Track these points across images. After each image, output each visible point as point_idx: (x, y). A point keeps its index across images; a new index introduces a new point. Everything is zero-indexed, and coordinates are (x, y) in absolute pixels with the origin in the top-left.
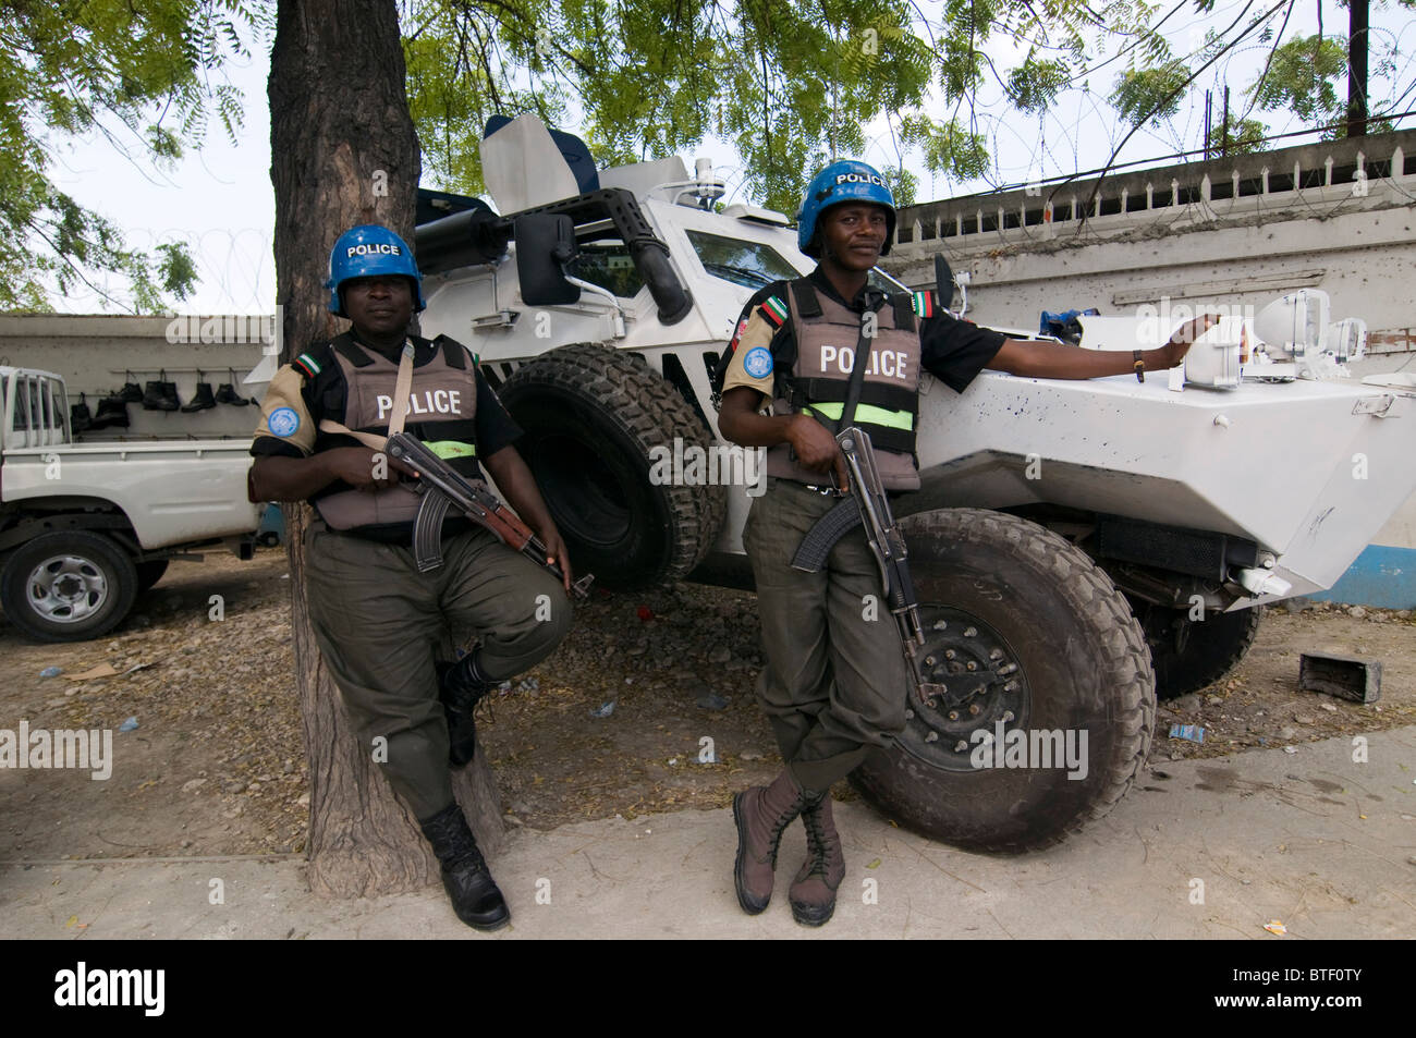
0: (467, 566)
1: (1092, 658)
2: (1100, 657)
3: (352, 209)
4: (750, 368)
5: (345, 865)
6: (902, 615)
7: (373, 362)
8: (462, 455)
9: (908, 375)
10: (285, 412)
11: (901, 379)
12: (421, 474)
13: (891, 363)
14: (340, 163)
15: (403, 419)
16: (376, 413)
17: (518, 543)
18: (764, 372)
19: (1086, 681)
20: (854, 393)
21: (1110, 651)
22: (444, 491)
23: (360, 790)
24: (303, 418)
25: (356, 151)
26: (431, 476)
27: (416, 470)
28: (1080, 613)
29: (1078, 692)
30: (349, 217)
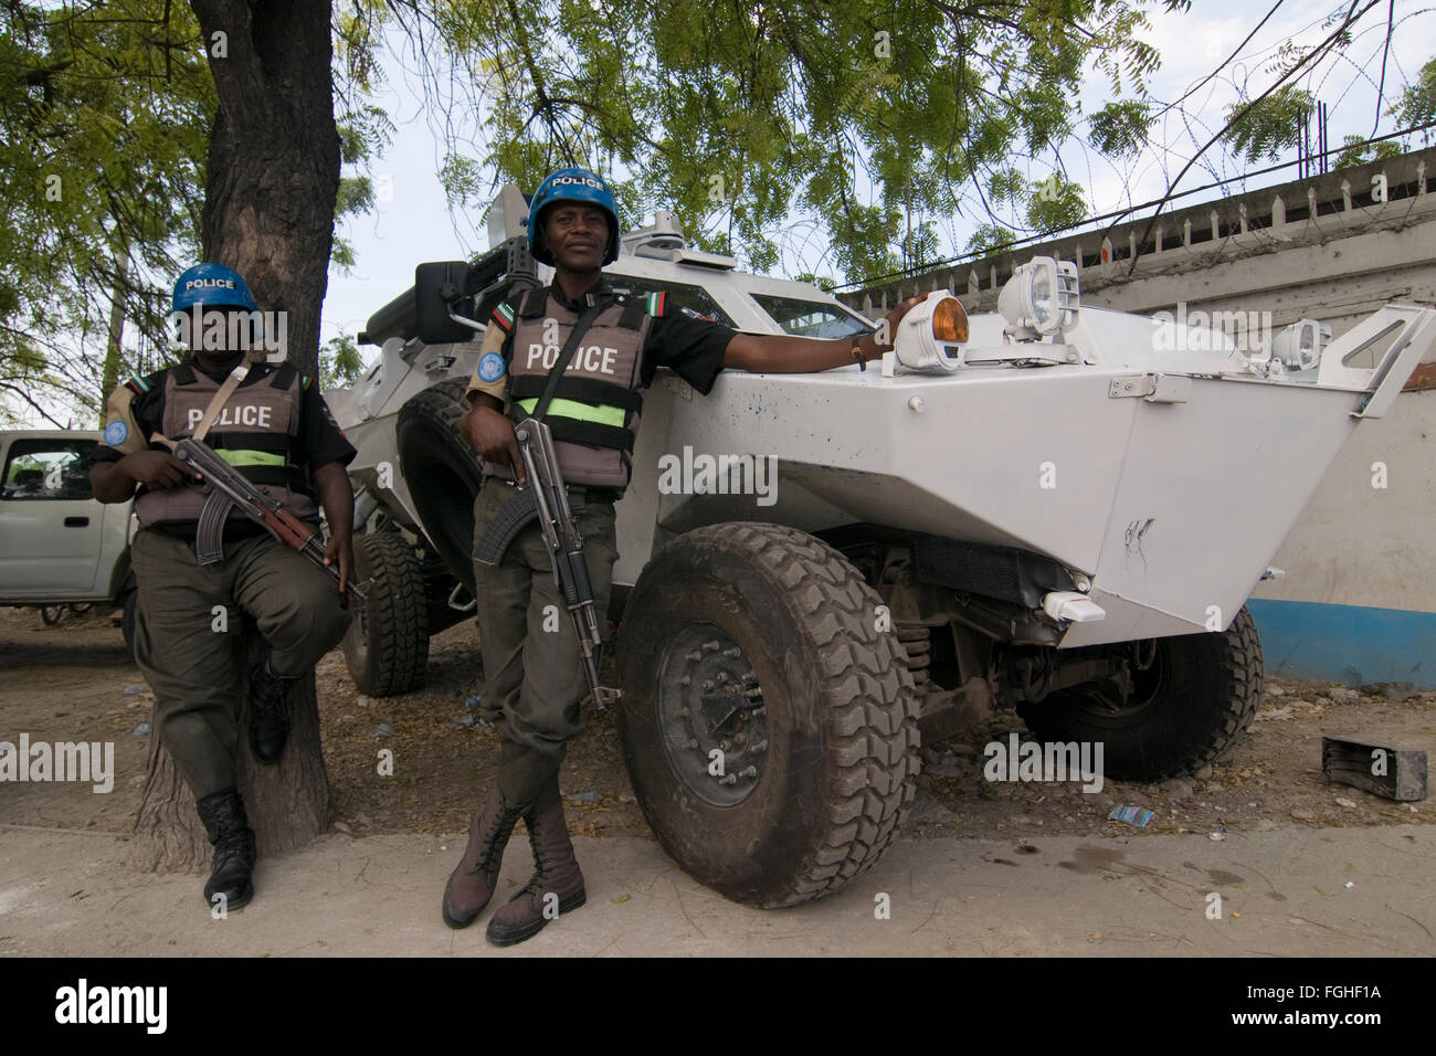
0: (251, 564)
1: (807, 675)
2: (814, 673)
3: (248, 261)
4: (482, 372)
5: (147, 842)
6: (577, 612)
7: (195, 381)
8: (262, 463)
9: (616, 371)
10: (118, 425)
11: (609, 375)
12: (204, 476)
13: (596, 358)
14: (243, 223)
15: (208, 428)
16: (187, 424)
17: (297, 544)
18: (494, 376)
19: (801, 702)
20: (550, 387)
21: (825, 668)
22: (226, 493)
23: (175, 775)
24: (130, 428)
25: (257, 211)
26: (212, 477)
27: (198, 472)
28: (799, 625)
29: (794, 714)
30: (244, 267)
